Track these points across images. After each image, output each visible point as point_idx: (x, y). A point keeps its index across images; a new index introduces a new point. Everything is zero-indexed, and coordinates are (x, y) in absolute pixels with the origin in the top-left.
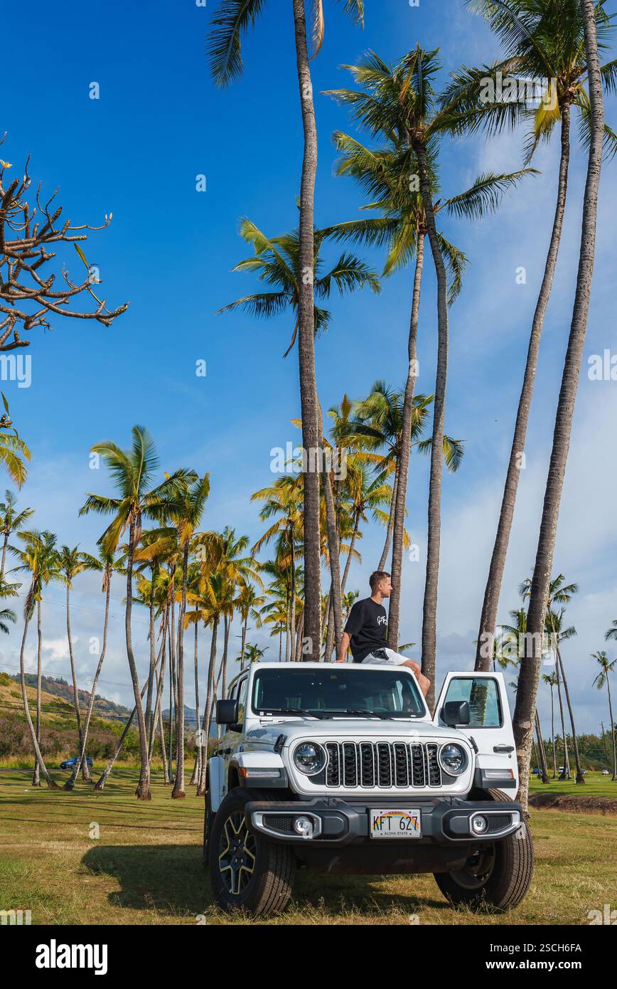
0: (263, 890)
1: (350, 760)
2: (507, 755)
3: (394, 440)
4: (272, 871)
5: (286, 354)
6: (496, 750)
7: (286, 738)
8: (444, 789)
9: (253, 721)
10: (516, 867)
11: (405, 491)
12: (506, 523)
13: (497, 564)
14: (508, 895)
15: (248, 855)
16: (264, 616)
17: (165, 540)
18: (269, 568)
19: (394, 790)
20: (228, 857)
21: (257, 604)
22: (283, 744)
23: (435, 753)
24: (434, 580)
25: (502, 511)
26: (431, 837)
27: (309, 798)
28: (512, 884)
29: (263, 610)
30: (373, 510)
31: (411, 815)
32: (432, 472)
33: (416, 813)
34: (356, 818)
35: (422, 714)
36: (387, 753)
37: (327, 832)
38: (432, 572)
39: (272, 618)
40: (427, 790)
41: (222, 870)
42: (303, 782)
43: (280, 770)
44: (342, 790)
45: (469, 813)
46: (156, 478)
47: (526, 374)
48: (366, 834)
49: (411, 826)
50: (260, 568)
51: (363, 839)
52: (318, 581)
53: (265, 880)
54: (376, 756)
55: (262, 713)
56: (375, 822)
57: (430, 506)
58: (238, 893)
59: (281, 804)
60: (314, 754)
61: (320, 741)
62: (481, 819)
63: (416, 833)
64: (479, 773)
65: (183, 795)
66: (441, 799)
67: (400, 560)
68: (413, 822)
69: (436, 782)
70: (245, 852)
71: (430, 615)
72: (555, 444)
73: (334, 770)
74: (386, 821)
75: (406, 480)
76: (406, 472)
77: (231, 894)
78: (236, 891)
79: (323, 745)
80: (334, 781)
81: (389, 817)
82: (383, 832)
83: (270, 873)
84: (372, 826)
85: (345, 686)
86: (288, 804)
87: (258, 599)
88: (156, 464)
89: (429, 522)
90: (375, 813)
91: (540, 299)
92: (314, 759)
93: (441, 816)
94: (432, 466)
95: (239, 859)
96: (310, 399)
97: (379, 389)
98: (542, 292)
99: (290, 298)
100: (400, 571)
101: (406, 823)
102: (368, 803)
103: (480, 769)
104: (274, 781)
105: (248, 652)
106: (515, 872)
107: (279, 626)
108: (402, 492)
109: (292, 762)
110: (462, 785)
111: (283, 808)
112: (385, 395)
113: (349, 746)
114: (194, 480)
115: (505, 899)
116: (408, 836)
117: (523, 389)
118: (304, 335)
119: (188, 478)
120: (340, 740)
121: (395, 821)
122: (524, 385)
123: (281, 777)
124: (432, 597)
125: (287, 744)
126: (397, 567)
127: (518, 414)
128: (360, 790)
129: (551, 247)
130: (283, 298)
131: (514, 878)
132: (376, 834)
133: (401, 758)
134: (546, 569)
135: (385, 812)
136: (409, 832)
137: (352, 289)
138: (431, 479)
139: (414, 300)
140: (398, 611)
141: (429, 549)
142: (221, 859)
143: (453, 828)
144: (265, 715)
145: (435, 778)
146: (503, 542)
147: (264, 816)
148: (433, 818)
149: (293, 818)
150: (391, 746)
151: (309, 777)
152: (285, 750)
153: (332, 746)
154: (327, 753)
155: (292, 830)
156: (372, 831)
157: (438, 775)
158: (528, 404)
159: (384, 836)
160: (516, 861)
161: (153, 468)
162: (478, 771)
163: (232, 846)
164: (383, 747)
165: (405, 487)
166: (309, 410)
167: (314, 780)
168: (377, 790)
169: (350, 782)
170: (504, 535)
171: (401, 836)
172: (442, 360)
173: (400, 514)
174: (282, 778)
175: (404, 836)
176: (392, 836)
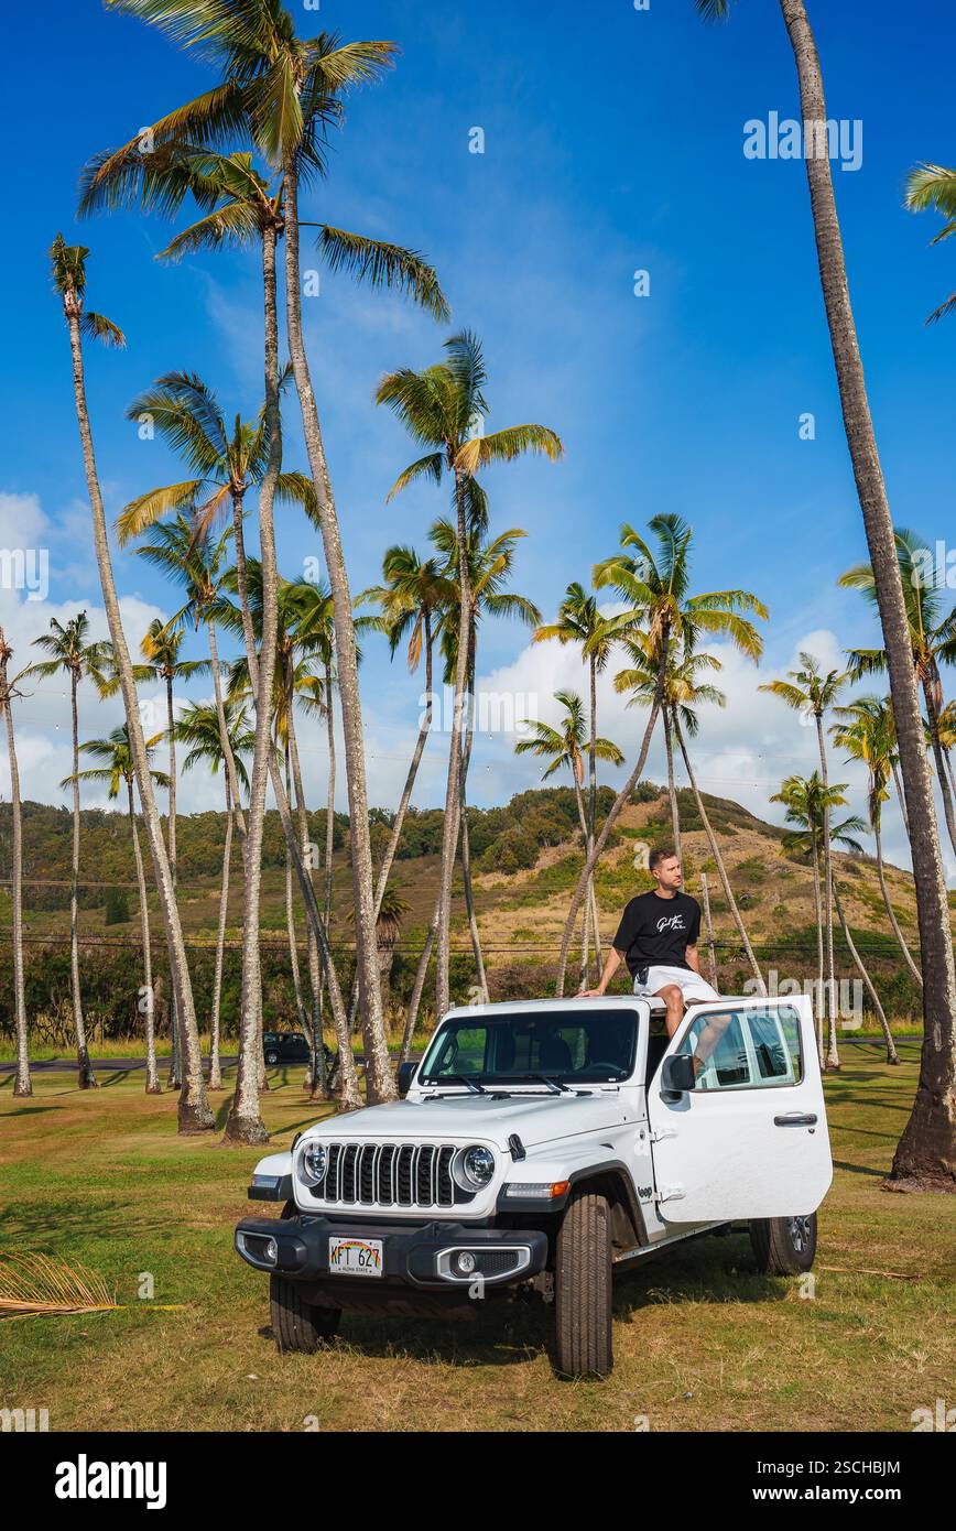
2: (805, 1129)
6: (779, 1122)
8: (458, 1210)
19: (358, 1207)
26: (398, 1276)
31: (372, 1247)
33: (378, 1244)
34: (314, 1247)
37: (281, 1262)
40: (434, 1209)
44: (339, 1206)
45: (439, 1249)
48: (324, 1268)
49: (371, 1262)
51: (321, 1274)
54: (377, 1163)
56: (334, 1253)
62: (467, 1257)
63: (376, 1271)
68: (373, 1256)
74: (344, 1253)
79: (327, 1149)
81: (348, 1248)
82: (341, 1266)
84: (330, 1259)
90: (333, 1242)
93: (409, 1251)
101: (366, 1257)
103: (506, 1185)
109: (296, 1169)
116: (368, 1274)
120: (346, 1142)
121: (354, 1253)
132: (335, 1268)
133: (406, 1167)
135: (344, 1240)
136: (369, 1268)
145: (443, 1195)
148: (399, 1253)
151: (309, 1188)
153: (336, 1150)
156: (330, 1264)
157: (448, 1191)
159: (342, 1272)
162: (503, 1187)
164: (388, 1151)
168: (375, 1208)
169: (349, 1195)
171: (359, 1273)
175: (363, 1273)
176: (351, 1272)
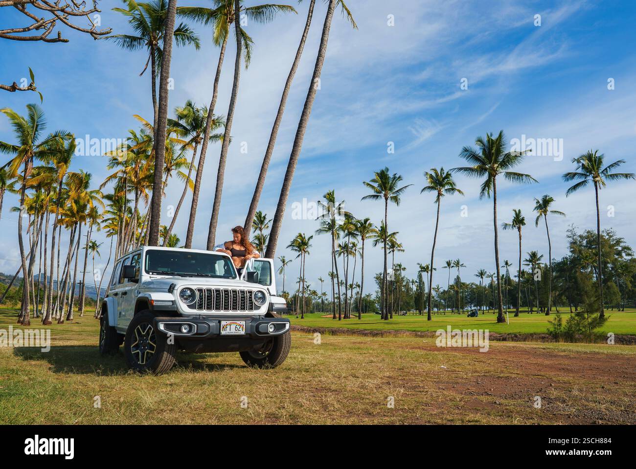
0: (161, 361)
1: (209, 297)
3: (195, 134)
4: (166, 351)
5: (142, 74)
7: (175, 285)
8: (255, 312)
9: (146, 277)
10: (283, 347)
11: (203, 163)
12: (260, 186)
13: (253, 207)
14: (278, 360)
15: (151, 344)
16: (103, 225)
17: (47, 174)
18: (109, 197)
19: (231, 312)
20: (137, 347)
21: (99, 218)
22: (173, 288)
23: (251, 295)
24: (217, 212)
25: (259, 180)
26: (249, 334)
27: (188, 316)
28: (281, 355)
29: (103, 222)
30: (177, 171)
31: (241, 324)
32: (221, 154)
33: (243, 323)
34: (213, 326)
35: (235, 277)
36: (228, 294)
37: (199, 332)
38: (216, 207)
39: (107, 226)
40: (247, 312)
41: (133, 353)
42: (184, 307)
43: (172, 301)
44: (205, 312)
45: (268, 323)
46: (42, 136)
47: (279, 110)
48: (218, 333)
49: (241, 329)
50: (104, 197)
51: (216, 335)
52: (160, 206)
53: (163, 356)
54: (222, 296)
55: (151, 273)
56: (223, 327)
57: (219, 173)
58: (144, 363)
59: (174, 318)
60: (190, 294)
61: (194, 287)
62: (272, 326)
63: (242, 332)
64: (271, 305)
65: (50, 323)
66: (254, 317)
67: (197, 200)
68: (241, 327)
69: (251, 309)
70: (149, 343)
71: (213, 230)
72: (294, 148)
73: (201, 302)
74: (229, 327)
75: (205, 157)
76: (205, 153)
77: (139, 364)
78: (142, 362)
79: (196, 290)
80: (200, 307)
81: (230, 325)
82: (227, 332)
83: (165, 353)
84: (222, 329)
85: (194, 262)
86: (178, 318)
87: (100, 215)
88: (44, 127)
89: (217, 181)
90: (223, 323)
91: (291, 71)
92: (189, 296)
93: (255, 324)
94: (222, 151)
95: (144, 347)
96: (165, 104)
97: (190, 105)
98: (292, 68)
99: (146, 42)
100: (196, 206)
101: (238, 327)
102: (219, 319)
103: (272, 303)
104: (170, 307)
105: (91, 244)
106: (283, 350)
107: (112, 231)
108: (202, 163)
109: (179, 297)
110: (263, 310)
111: (175, 321)
112: (193, 108)
113: (209, 291)
114: (70, 139)
115: (277, 362)
116: (239, 334)
117: (277, 117)
118: (164, 66)
119: (67, 137)
120: (204, 287)
121: (233, 326)
122: (278, 115)
123: (173, 304)
124: (215, 221)
125: (176, 288)
126: (195, 204)
127: (273, 130)
128: (214, 312)
129: (300, 46)
130: (142, 41)
131: (282, 353)
132: (223, 333)
133: (235, 297)
134: (282, 211)
135: (228, 323)
136: (239, 332)
137: (184, 44)
138: (221, 158)
139: (220, 58)
140: (193, 227)
141: (216, 195)
142: (133, 347)
143: (261, 330)
144: (153, 274)
145: (250, 307)
146: (258, 195)
147: (165, 324)
148: (251, 325)
149: (181, 325)
150: (222, 291)
151: (187, 305)
152: (175, 291)
153: (200, 290)
154: (197, 293)
155: (180, 331)
156: (222, 331)
157: (252, 306)
158: (279, 125)
159: (227, 334)
160: (284, 345)
161: (41, 129)
162: (271, 304)
163: (140, 340)
164: (226, 291)
165: (203, 161)
166: (163, 109)
167: (190, 307)
168: (222, 312)
169: (209, 308)
170: (258, 192)
171: (235, 334)
172: (234, 94)
173: (200, 175)
174: (174, 306)
175: (237, 334)
176: (231, 334)
